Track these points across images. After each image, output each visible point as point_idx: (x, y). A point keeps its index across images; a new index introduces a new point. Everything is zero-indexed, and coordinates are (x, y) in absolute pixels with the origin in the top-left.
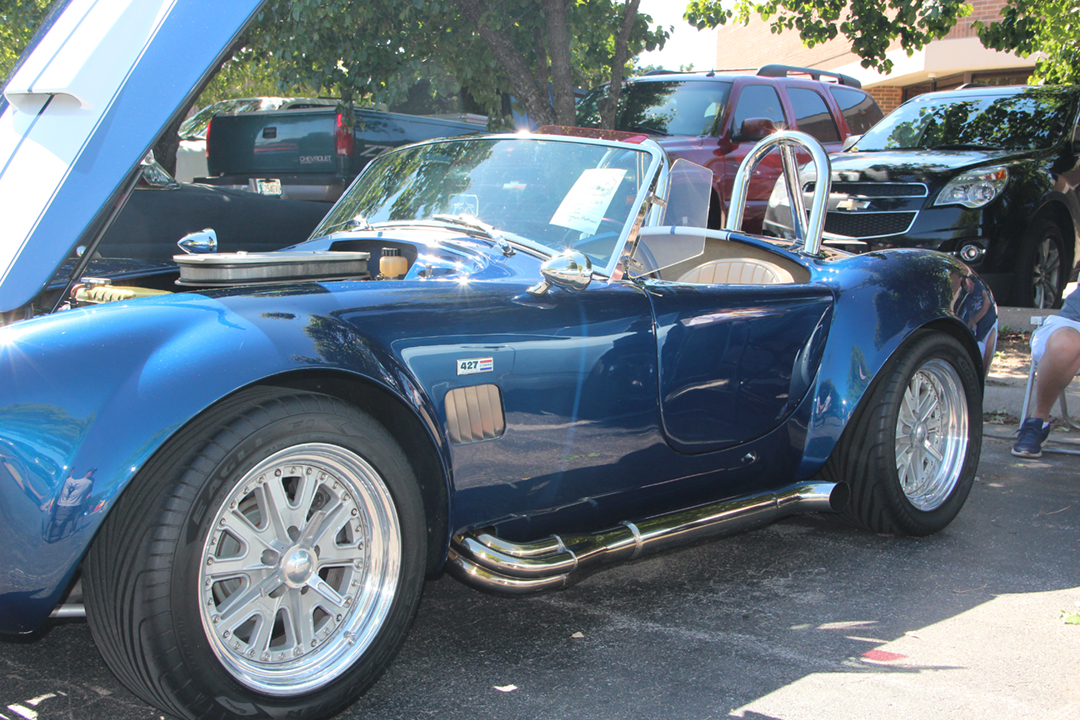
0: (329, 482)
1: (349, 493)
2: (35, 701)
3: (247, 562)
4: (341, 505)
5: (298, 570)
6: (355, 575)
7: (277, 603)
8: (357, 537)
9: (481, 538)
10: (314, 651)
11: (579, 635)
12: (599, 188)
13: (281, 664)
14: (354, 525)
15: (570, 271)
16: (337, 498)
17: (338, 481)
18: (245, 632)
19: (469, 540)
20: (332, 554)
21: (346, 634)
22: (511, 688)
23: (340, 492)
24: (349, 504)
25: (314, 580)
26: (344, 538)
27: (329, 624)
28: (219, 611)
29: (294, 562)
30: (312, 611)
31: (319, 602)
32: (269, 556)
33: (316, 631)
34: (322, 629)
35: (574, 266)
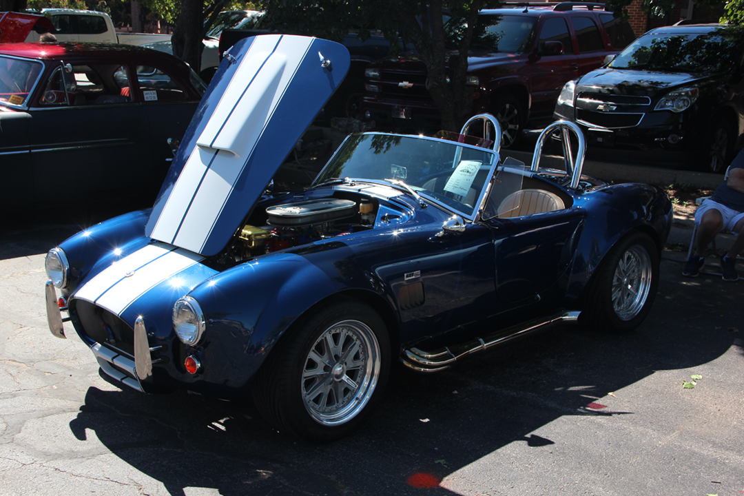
0: (350, 334)
1: (358, 338)
2: (222, 421)
3: (319, 371)
4: (355, 343)
5: (339, 373)
6: (360, 373)
7: (329, 387)
8: (361, 356)
9: (412, 349)
10: (344, 406)
11: (456, 392)
12: (468, 172)
13: (330, 412)
14: (360, 351)
15: (455, 226)
16: (353, 340)
17: (354, 333)
18: (317, 400)
19: (407, 351)
20: (351, 365)
21: (357, 399)
22: (427, 420)
23: (355, 338)
24: (358, 342)
25: (345, 378)
26: (356, 357)
27: (349, 394)
28: (307, 391)
29: (338, 369)
30: (343, 389)
31: (346, 386)
32: (326, 368)
33: (344, 396)
34: (347, 396)
35: (457, 224)
